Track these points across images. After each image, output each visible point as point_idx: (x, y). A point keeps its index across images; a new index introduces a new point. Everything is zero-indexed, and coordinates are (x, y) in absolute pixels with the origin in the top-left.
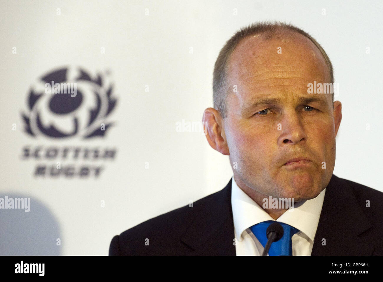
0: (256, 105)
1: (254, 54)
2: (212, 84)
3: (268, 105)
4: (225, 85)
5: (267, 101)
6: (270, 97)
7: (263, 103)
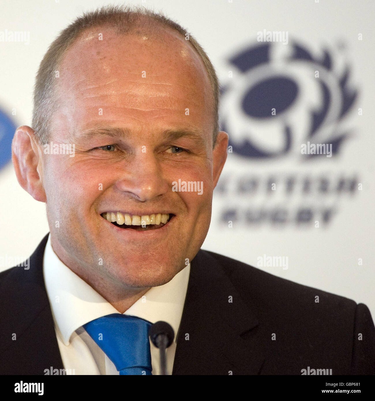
0: (91, 135)
1: (98, 53)
2: (32, 93)
3: (110, 137)
4: (49, 97)
5: (108, 130)
6: (114, 126)
7: (102, 133)
